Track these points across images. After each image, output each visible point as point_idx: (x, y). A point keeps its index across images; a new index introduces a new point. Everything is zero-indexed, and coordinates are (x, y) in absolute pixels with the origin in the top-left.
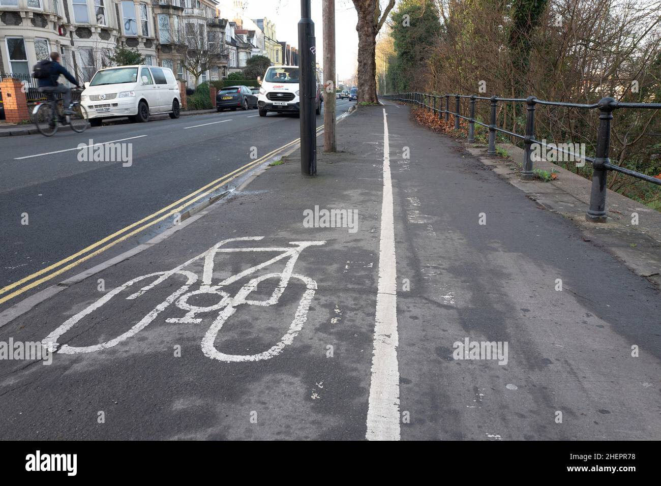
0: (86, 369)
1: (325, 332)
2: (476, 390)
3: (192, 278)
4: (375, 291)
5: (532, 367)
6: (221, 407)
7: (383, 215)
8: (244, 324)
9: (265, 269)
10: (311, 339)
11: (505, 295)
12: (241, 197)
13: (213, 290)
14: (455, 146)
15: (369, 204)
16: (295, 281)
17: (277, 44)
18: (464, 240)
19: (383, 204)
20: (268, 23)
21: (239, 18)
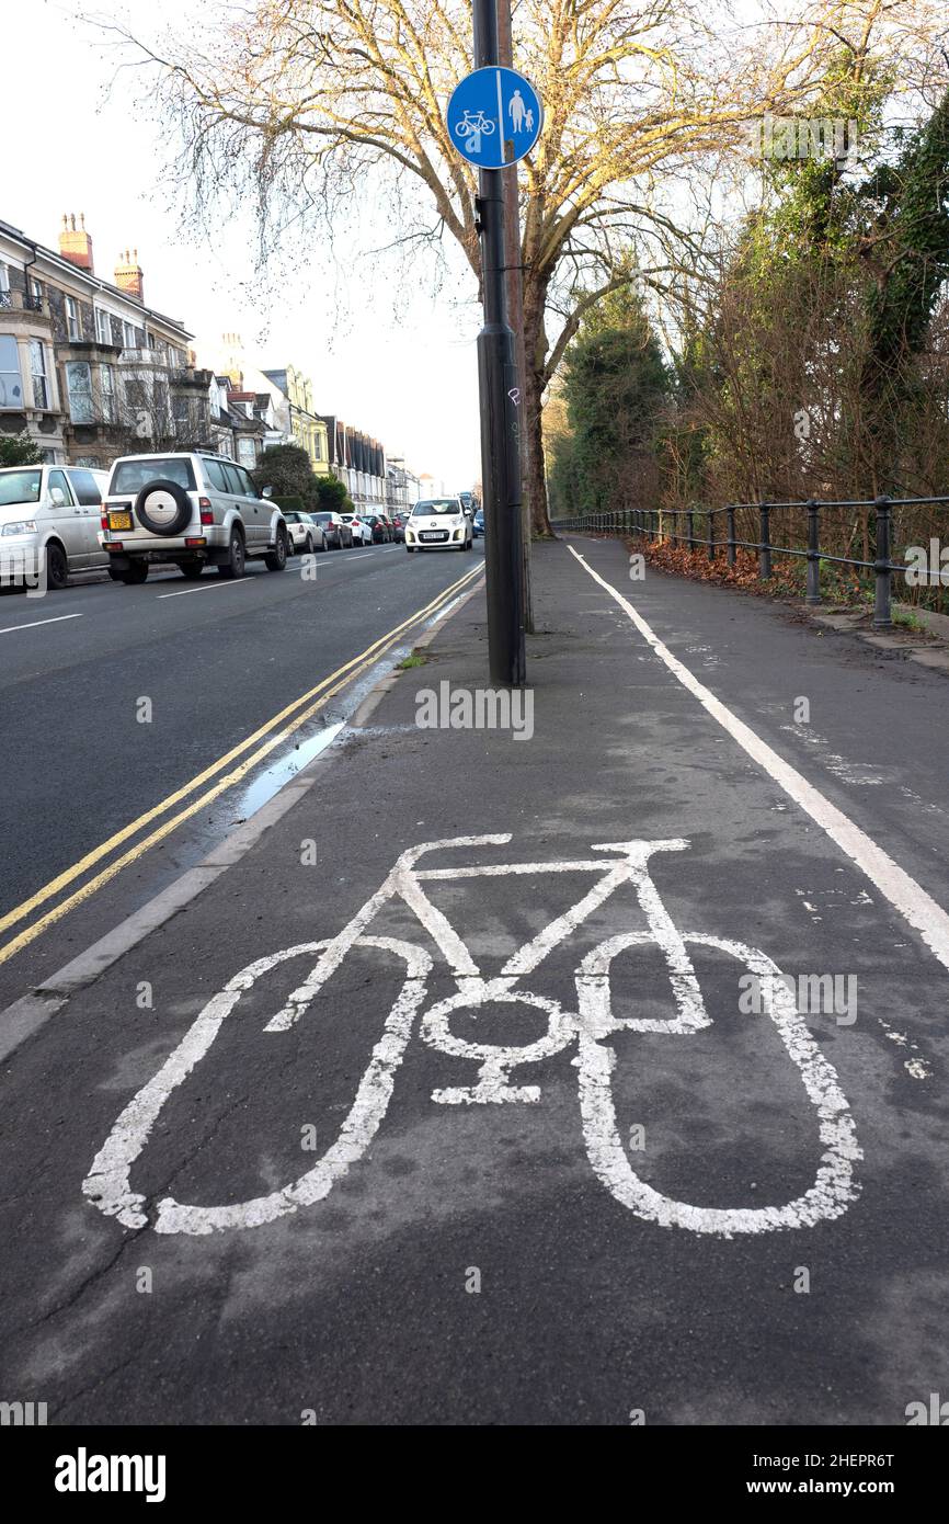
0: (284, 1295)
3: (416, 960)
4: (941, 972)
7: (766, 768)
8: (671, 1095)
9: (593, 923)
12: (373, 740)
13: (500, 991)
14: (781, 612)
15: (705, 743)
17: (315, 421)
19: (742, 743)
20: (296, 378)
21: (235, 369)
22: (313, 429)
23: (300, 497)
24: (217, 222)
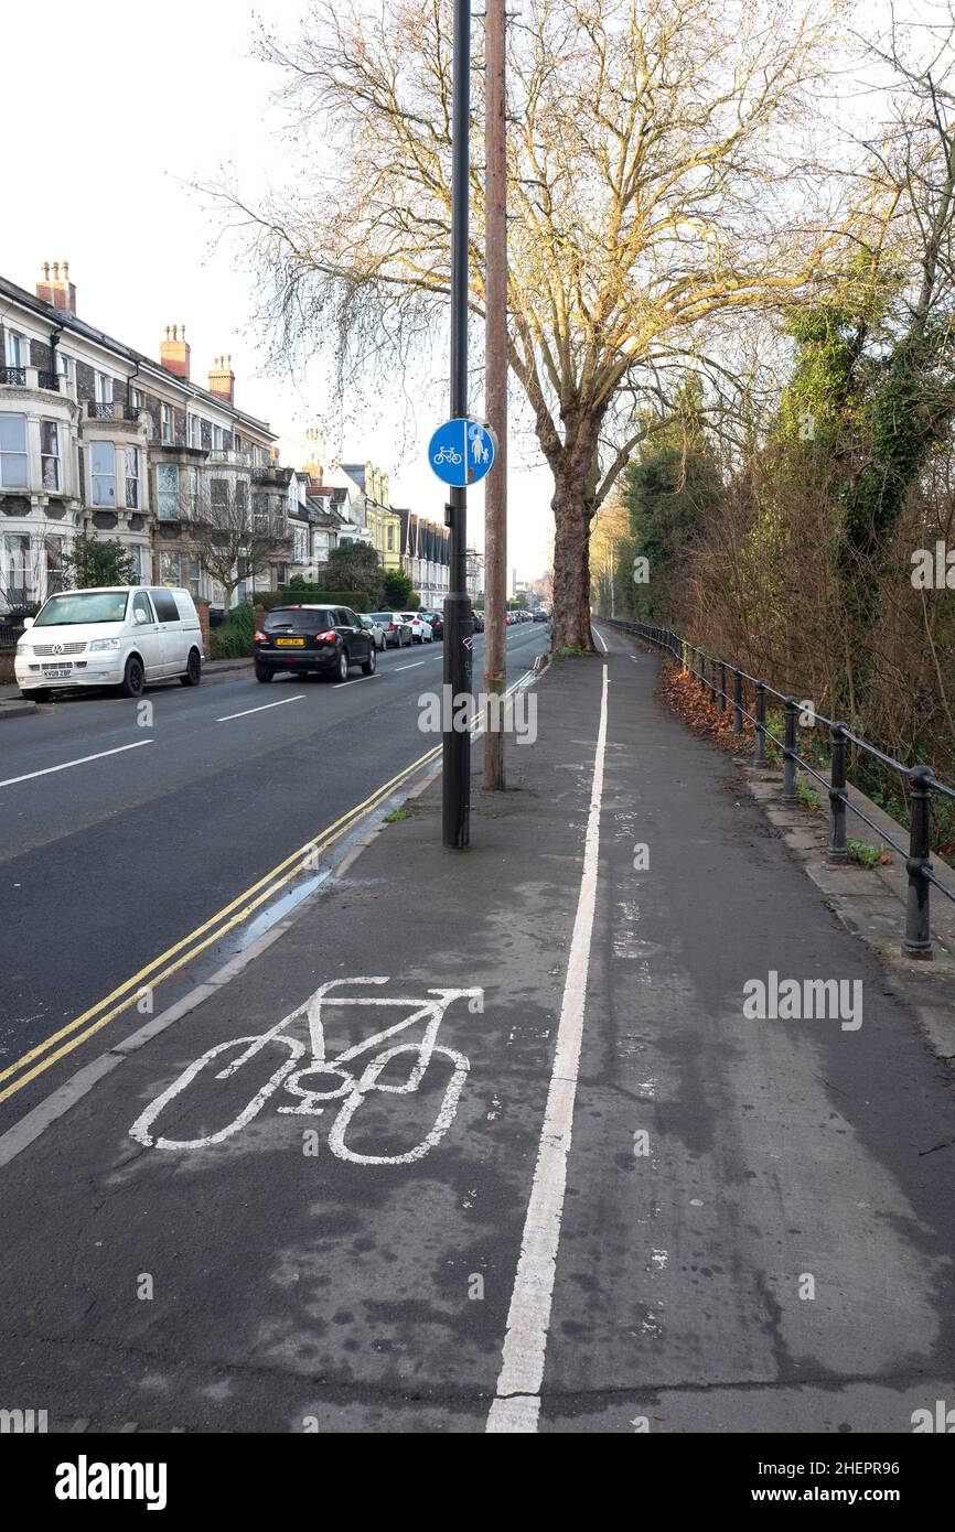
0: (198, 1168)
1: (480, 1131)
2: (653, 1204)
3: (298, 1050)
4: (548, 1075)
5: (728, 1181)
6: (363, 1213)
7: (574, 940)
8: (377, 1117)
9: (396, 1036)
10: (462, 1139)
11: (727, 1085)
12: (343, 891)
13: (329, 1068)
14: (728, 774)
15: (554, 915)
16: (439, 1057)
17: (390, 514)
18: (693, 992)
19: (578, 917)
20: (374, 473)
21: (316, 464)
22: (387, 521)
23: (367, 594)
24: (300, 360)
